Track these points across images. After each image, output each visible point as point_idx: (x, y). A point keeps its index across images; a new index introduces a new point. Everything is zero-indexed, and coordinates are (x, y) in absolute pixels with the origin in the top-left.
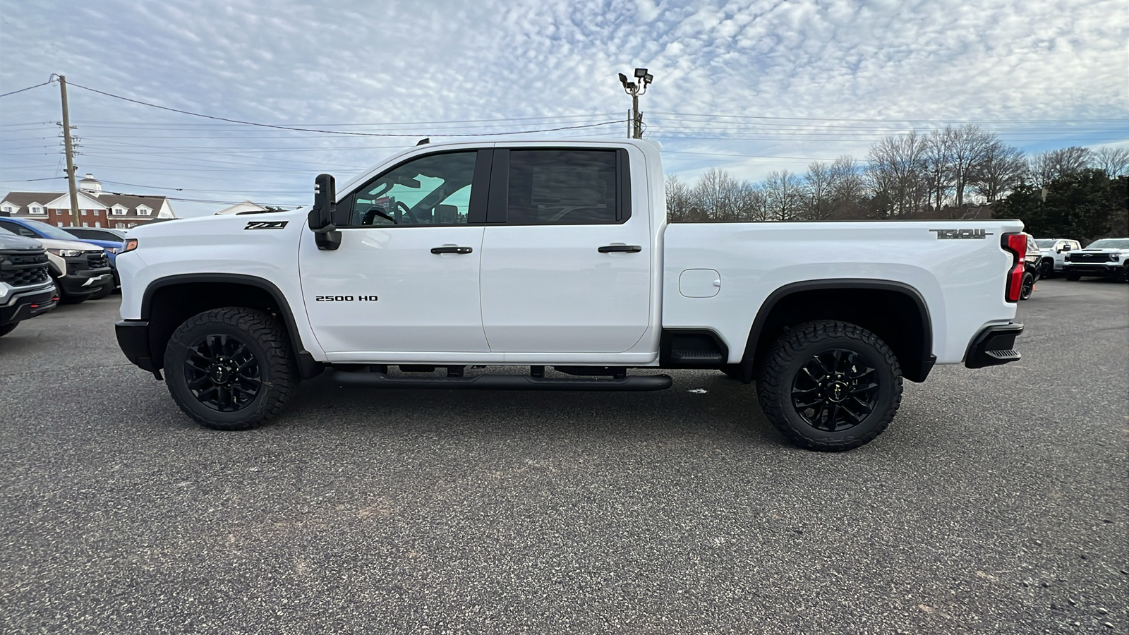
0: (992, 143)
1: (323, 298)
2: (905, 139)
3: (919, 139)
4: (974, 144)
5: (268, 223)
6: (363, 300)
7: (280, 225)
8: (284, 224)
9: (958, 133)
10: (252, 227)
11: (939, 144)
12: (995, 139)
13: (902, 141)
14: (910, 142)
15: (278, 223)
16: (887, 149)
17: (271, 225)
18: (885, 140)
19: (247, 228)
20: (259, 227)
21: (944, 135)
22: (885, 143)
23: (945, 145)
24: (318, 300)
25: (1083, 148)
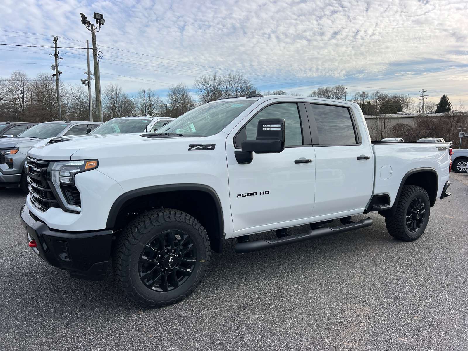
0: (249, 85)
1: (240, 195)
2: (211, 78)
3: (217, 78)
4: (242, 84)
5: (203, 146)
6: (262, 194)
7: (211, 147)
8: (213, 147)
9: (234, 77)
10: (193, 149)
11: (227, 82)
12: (250, 83)
13: (210, 79)
14: (214, 80)
15: (210, 145)
16: (203, 82)
17: (206, 147)
18: (202, 77)
19: (189, 149)
20: (198, 149)
21: (228, 78)
22: (202, 78)
23: (229, 83)
24: (237, 197)
25: (284, 91)
